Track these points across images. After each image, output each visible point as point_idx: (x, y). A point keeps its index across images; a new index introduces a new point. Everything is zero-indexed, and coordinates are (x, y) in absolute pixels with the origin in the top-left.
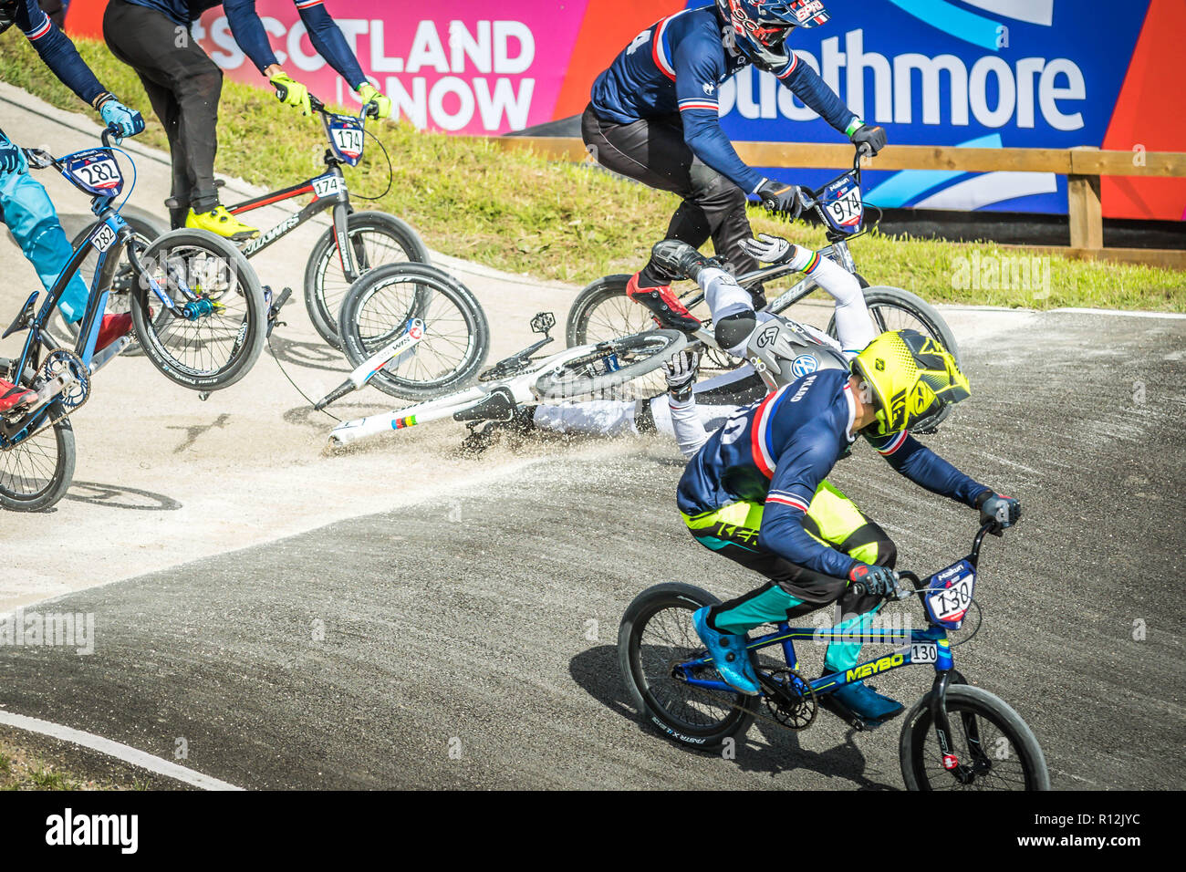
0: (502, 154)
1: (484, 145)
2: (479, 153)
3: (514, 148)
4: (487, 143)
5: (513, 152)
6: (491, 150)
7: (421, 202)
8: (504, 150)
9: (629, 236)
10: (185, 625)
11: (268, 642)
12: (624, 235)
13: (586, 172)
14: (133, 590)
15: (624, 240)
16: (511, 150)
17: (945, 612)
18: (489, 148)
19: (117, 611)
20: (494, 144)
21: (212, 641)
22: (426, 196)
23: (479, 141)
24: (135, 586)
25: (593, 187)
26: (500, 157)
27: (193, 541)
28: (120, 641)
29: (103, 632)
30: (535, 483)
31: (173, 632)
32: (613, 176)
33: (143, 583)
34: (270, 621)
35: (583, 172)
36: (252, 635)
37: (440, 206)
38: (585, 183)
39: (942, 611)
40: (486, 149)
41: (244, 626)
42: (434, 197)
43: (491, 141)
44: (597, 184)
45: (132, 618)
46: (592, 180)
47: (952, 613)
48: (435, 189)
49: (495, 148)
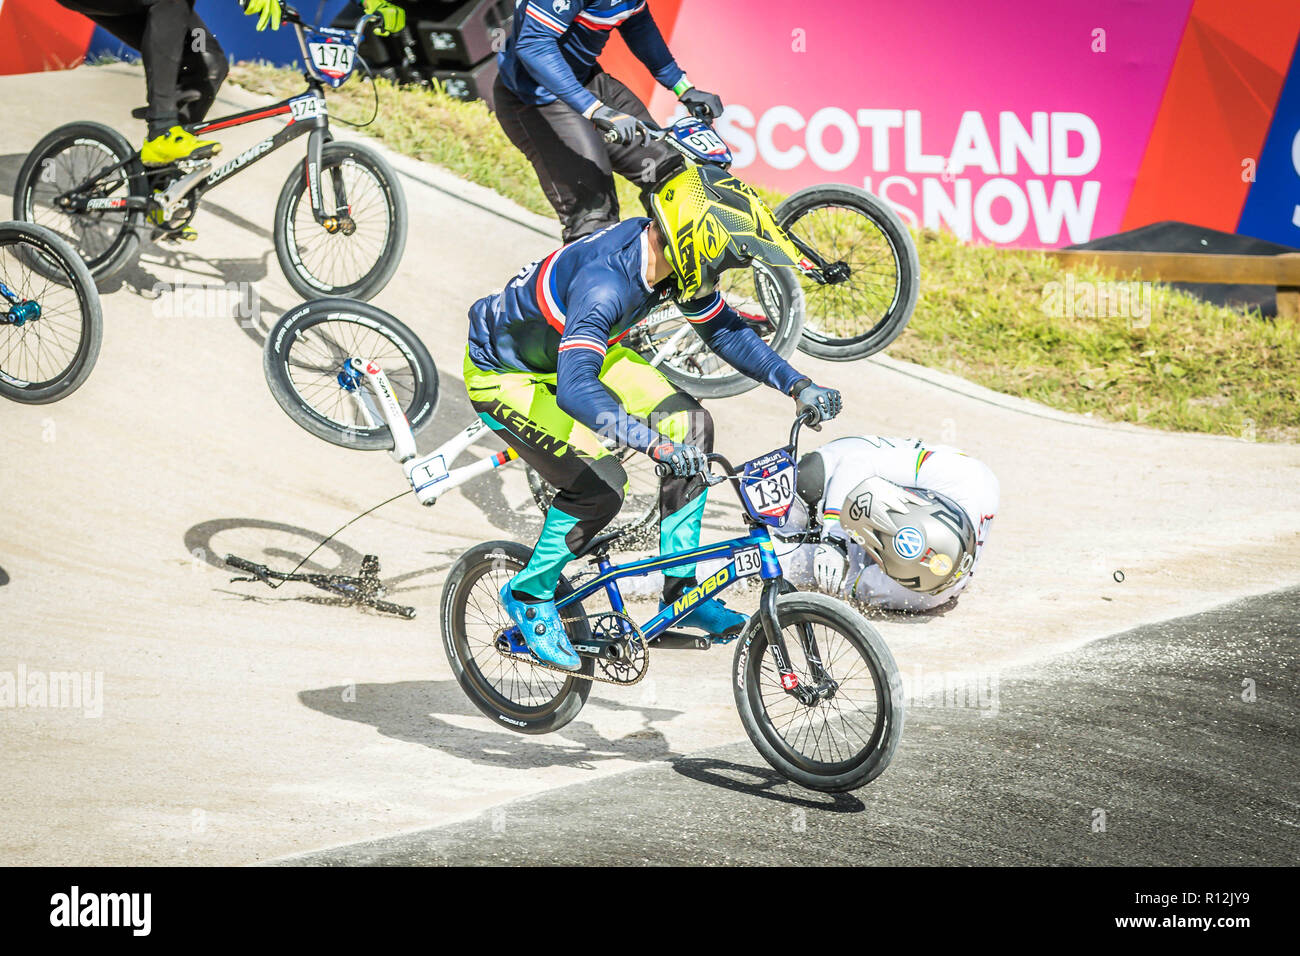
0: (1062, 271)
1: (1040, 260)
2: (1034, 270)
3: (1076, 263)
4: (1043, 258)
5: (1075, 268)
6: (1049, 266)
7: (965, 328)
8: (1063, 267)
9: (1212, 371)
10: (682, 830)
11: (782, 850)
12: (1206, 368)
13: (1162, 292)
14: (622, 787)
15: (1205, 375)
16: (1072, 266)
17: (765, 505)
18: (1046, 264)
19: (603, 812)
20: (1051, 260)
21: (716, 848)
22: (971, 321)
23: (1035, 256)
24: (624, 782)
25: (1169, 311)
26: (1059, 275)
27: (694, 729)
28: (607, 848)
29: (586, 836)
30: (1100, 663)
31: (670, 838)
32: (1194, 298)
33: (634, 779)
34: (785, 825)
35: (1157, 293)
36: (764, 842)
37: (988, 332)
38: (1161, 307)
39: (761, 504)
40: (1042, 265)
41: (754, 831)
42: (981, 322)
43: (1048, 255)
44: (1174, 308)
45: (620, 821)
46: (1168, 304)
47: (772, 506)
48: (981, 312)
49: (1053, 264)
